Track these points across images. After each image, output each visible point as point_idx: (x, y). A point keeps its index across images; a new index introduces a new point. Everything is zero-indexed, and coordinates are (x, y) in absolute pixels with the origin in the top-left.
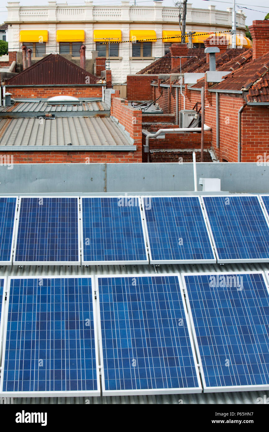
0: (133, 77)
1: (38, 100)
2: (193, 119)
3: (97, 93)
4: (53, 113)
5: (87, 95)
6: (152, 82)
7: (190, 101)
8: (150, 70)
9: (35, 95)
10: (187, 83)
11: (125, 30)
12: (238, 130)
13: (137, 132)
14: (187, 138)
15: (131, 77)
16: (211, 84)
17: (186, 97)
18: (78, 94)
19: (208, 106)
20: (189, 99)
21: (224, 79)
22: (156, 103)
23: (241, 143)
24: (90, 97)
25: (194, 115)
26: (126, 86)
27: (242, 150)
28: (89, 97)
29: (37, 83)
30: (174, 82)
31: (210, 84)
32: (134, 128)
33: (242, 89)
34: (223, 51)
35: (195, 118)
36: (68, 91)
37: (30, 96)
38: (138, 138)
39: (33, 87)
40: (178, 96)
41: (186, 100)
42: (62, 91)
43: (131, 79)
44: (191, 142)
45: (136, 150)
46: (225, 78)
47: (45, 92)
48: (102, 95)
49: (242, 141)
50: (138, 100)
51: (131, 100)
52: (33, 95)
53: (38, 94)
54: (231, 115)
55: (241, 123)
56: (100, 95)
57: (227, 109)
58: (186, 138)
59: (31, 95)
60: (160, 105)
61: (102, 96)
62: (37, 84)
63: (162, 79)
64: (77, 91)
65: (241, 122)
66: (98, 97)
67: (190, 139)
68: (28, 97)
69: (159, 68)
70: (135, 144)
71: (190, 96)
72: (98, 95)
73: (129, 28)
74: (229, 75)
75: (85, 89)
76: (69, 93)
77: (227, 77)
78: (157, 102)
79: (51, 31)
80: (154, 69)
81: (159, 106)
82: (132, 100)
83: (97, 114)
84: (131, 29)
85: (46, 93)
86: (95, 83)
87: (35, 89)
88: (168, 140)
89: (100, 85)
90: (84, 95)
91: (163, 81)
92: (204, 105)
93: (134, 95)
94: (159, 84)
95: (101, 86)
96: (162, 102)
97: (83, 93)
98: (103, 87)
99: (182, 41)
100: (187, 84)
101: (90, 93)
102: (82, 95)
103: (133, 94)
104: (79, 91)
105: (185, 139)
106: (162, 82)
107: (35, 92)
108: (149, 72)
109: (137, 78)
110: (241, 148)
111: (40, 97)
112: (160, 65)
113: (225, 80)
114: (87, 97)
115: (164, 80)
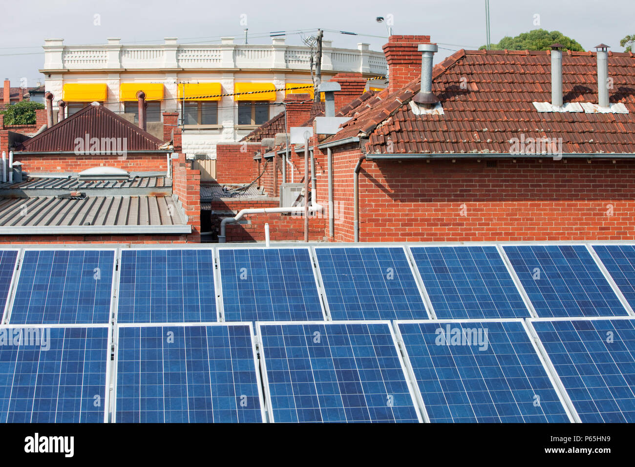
0: (226, 147)
1: (67, 175)
2: (298, 196)
3: (160, 164)
4: (82, 191)
5: (144, 167)
6: (256, 154)
7: (300, 171)
8: (253, 137)
9: (62, 168)
10: (294, 143)
11: (228, 83)
12: (355, 202)
13: (192, 203)
14: (285, 224)
15: (223, 146)
16: (323, 138)
17: (294, 168)
18: (129, 166)
19: (319, 173)
20: (298, 168)
21: (342, 128)
22: (261, 187)
23: (358, 221)
24: (148, 170)
25: (299, 190)
26: (215, 161)
27: (360, 232)
28: (146, 170)
29: (66, 149)
30: (280, 147)
31: (321, 137)
32: (188, 198)
33: (359, 135)
34: (356, 96)
35: (302, 194)
36: (114, 162)
37: (54, 169)
38: (193, 213)
39: (59, 155)
40: (286, 168)
41: (294, 171)
42: (104, 160)
43: (223, 150)
44: (292, 229)
45: (190, 232)
46: (344, 127)
47: (79, 163)
48: (167, 167)
49: (360, 218)
50: (234, 183)
51: (223, 183)
52: (59, 168)
53: (67, 165)
54: (346, 180)
55: (358, 189)
56: (164, 167)
57: (342, 172)
58: (284, 222)
59: (56, 168)
60: (266, 188)
61: (167, 169)
62: (65, 151)
63: (267, 146)
64: (129, 162)
65: (358, 187)
66: (161, 170)
67: (290, 224)
68: (51, 171)
69: (267, 133)
70: (189, 223)
71: (299, 163)
72: (161, 167)
73: (233, 80)
74: (350, 121)
75: (141, 158)
76: (116, 164)
77: (347, 125)
78: (262, 185)
79: (111, 84)
80: (260, 135)
81: (264, 190)
82: (225, 182)
83: (151, 192)
84: (236, 81)
85: (80, 165)
86: (156, 148)
87: (62, 157)
88: (256, 226)
89: (163, 151)
90: (139, 167)
91: (268, 149)
92: (315, 173)
93: (228, 175)
94: (263, 154)
95: (165, 154)
96: (268, 183)
97: (137, 164)
98: (168, 155)
99: (316, 98)
100: (294, 145)
101: (149, 164)
102: (136, 167)
103: (225, 172)
104: (131, 162)
105: (283, 224)
106: (267, 151)
107: (63, 162)
108: (251, 139)
109: (232, 148)
110: (358, 229)
111: (69, 171)
112: (269, 128)
113: (343, 130)
114: (143, 170)
115: (270, 147)
